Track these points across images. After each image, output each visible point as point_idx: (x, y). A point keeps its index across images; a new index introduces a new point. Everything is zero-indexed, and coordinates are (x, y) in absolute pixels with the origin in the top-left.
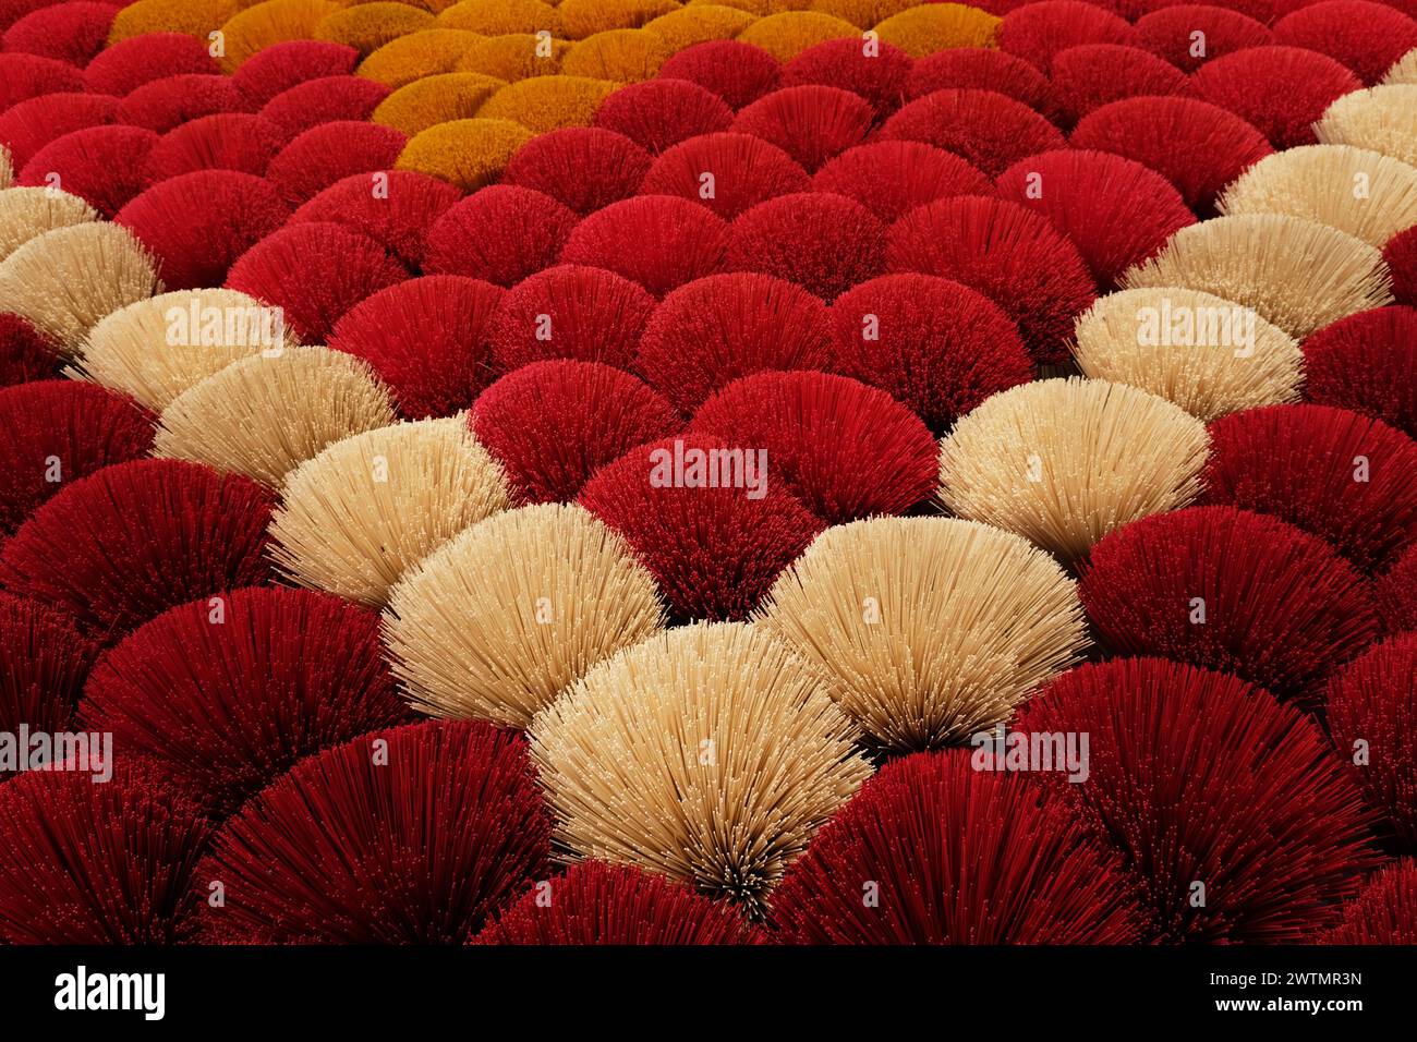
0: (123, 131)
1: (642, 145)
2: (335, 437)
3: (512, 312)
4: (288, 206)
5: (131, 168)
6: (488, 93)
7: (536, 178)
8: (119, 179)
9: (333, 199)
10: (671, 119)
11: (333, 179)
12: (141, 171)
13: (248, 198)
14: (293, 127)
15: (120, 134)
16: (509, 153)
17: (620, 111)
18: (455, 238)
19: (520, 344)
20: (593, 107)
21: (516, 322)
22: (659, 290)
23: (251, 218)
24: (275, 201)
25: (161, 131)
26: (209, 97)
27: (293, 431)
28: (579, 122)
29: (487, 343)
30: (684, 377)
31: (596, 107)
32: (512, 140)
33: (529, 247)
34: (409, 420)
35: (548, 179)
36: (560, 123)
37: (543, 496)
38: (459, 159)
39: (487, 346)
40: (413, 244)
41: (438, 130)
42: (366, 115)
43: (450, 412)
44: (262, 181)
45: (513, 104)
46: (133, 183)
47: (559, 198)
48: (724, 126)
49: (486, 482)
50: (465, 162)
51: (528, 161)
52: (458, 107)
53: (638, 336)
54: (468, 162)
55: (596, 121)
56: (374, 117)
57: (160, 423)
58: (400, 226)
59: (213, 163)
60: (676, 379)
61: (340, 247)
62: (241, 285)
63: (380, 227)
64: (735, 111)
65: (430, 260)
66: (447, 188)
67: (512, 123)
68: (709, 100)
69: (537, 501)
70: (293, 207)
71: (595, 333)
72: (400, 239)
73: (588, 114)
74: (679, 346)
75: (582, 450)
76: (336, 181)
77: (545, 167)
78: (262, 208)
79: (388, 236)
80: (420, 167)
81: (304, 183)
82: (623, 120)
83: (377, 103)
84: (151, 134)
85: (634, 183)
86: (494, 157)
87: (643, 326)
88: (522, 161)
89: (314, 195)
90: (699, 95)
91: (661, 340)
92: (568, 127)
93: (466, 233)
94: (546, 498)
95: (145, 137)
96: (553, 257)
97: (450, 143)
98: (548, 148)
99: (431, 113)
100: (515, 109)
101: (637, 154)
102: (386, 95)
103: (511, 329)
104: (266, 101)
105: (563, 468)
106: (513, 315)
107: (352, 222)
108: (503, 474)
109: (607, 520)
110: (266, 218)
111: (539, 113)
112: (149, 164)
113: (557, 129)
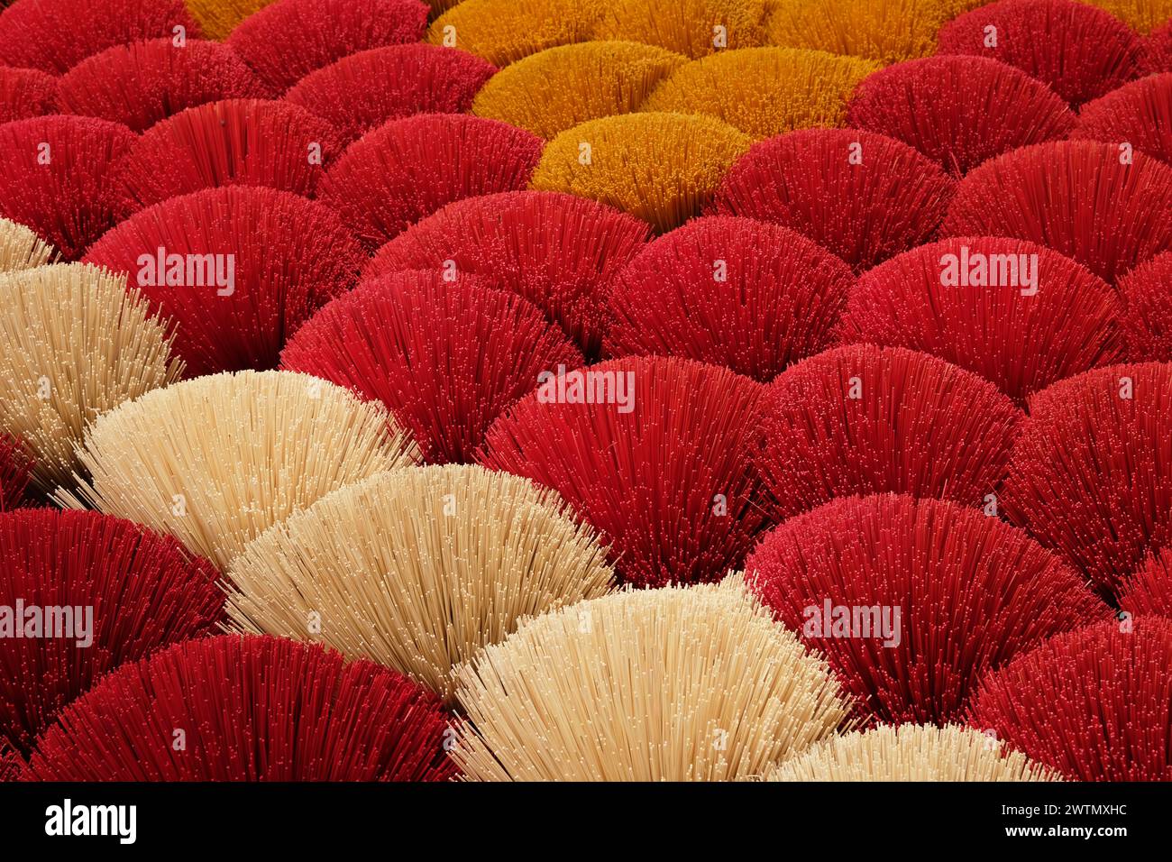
0: (82, 123)
1: (934, 159)
2: (532, 609)
3: (790, 417)
4: (362, 245)
5: (98, 180)
6: (661, 74)
7: (773, 206)
8: (82, 199)
9: (449, 233)
10: (977, 116)
11: (434, 205)
12: (115, 186)
13: (305, 230)
14: (348, 122)
15: (79, 128)
16: (721, 167)
17: (890, 104)
18: (663, 298)
19: (811, 468)
20: (841, 97)
21: (800, 433)
22: (1017, 388)
23: (314, 262)
24: (341, 236)
25: (138, 126)
26: (206, 73)
27: (465, 593)
28: (823, 121)
29: (751, 465)
30: (1098, 528)
31: (847, 98)
32: (723, 147)
33: (788, 314)
34: (639, 585)
35: (794, 209)
36: (791, 121)
37: (900, 713)
38: (640, 175)
39: (750, 471)
40: (588, 307)
41: (596, 129)
42: (464, 104)
43: (713, 574)
44: (317, 205)
45: (710, 90)
46: (103, 204)
47: (819, 237)
48: (1061, 130)
49: (809, 684)
50: (650, 179)
51: (757, 180)
52: (619, 95)
53: (1001, 459)
54: (655, 179)
55: (848, 119)
56: (475, 108)
57: (230, 581)
58: (568, 278)
59: (232, 174)
60: (1084, 530)
61: (480, 308)
62: (319, 366)
63: (536, 278)
64: (1075, 108)
65: (619, 334)
66: (627, 220)
67: (713, 122)
68: (1034, 89)
69: (893, 719)
70: (371, 246)
71: (933, 453)
72: (568, 299)
73: (834, 108)
74: (1083, 478)
75: (959, 637)
76: (437, 206)
77: (787, 189)
78: (327, 246)
79: (549, 293)
80: (575, 186)
81: (388, 208)
82: (896, 119)
83: (478, 87)
84: (123, 129)
85: (932, 218)
86: (697, 172)
87: (1009, 444)
88: (744, 179)
89: (405, 229)
90: (1017, 81)
91: (1048, 466)
92: (805, 128)
93: (680, 291)
94: (905, 715)
95: (115, 133)
96: (824, 333)
97: (623, 150)
98: (788, 158)
99: (574, 103)
100: (713, 98)
101: (929, 173)
102: (489, 75)
103: (793, 443)
104: (293, 82)
105: (931, 669)
106: (791, 422)
107: (489, 270)
108: (829, 672)
109: (1032, 751)
110: (335, 263)
111: (756, 104)
112: (126, 176)
113: (788, 133)
